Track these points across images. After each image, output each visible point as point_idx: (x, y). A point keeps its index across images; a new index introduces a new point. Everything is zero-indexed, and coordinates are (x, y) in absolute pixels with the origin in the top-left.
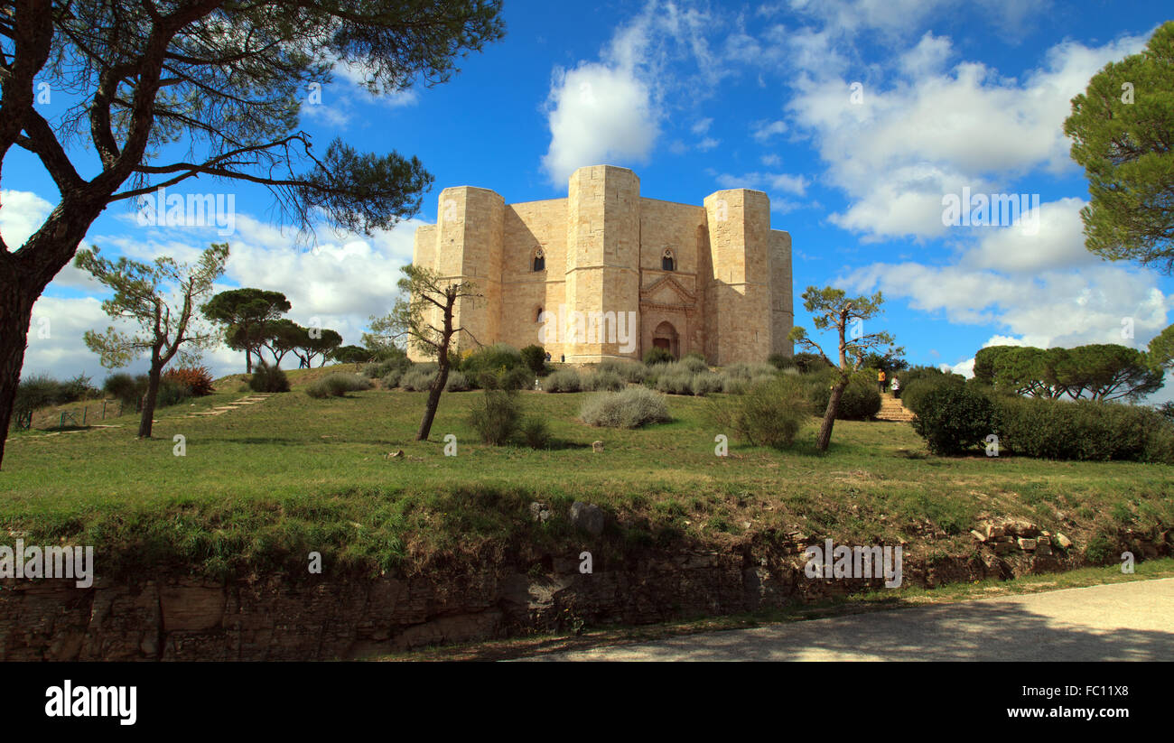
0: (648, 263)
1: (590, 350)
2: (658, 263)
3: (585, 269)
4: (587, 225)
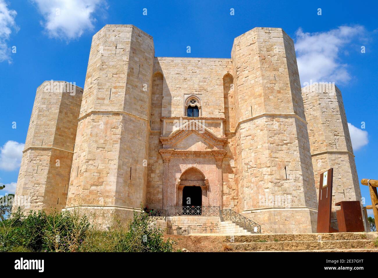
0: (171, 112)
2: (183, 112)
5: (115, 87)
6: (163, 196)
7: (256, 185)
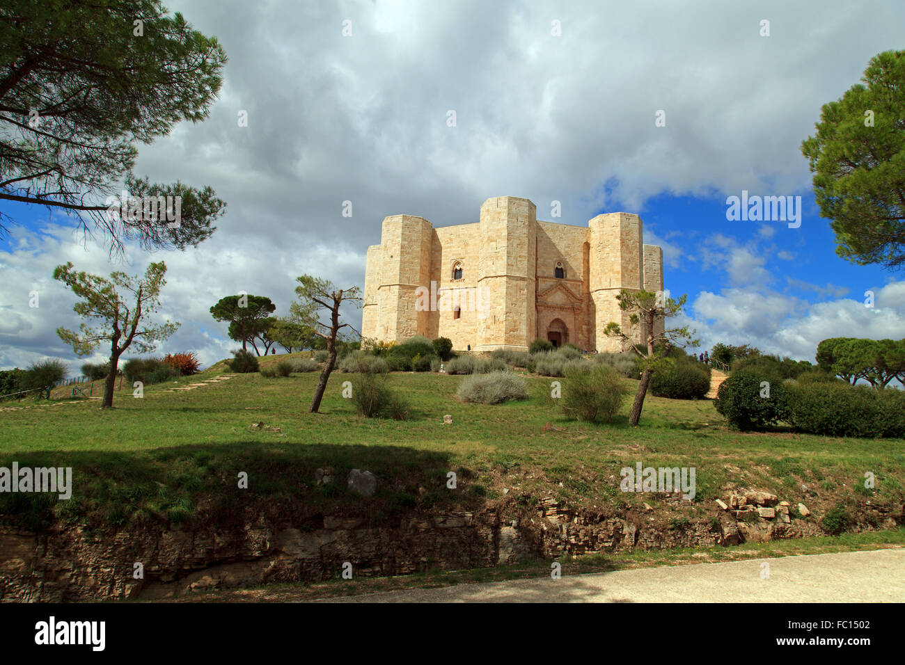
0: (544, 272)
1: (496, 341)
2: (552, 272)
3: (492, 277)
4: (493, 244)
5: (520, 256)
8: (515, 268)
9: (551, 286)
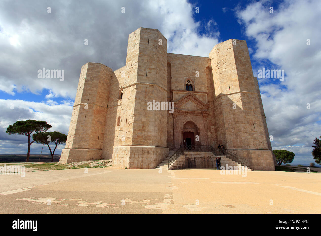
0: (176, 87)
2: (183, 87)
3: (127, 87)
4: (130, 63)
5: (150, 69)
6: (174, 138)
7: (235, 134)
8: (145, 77)
9: (183, 96)
